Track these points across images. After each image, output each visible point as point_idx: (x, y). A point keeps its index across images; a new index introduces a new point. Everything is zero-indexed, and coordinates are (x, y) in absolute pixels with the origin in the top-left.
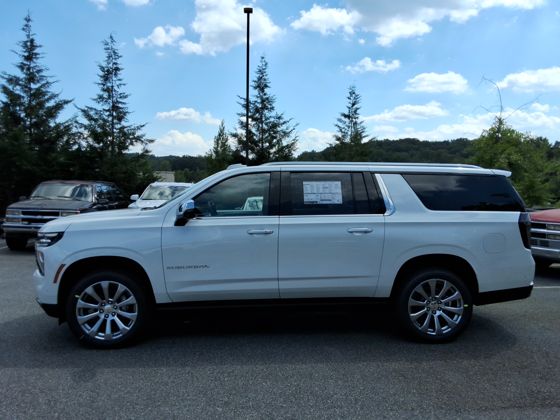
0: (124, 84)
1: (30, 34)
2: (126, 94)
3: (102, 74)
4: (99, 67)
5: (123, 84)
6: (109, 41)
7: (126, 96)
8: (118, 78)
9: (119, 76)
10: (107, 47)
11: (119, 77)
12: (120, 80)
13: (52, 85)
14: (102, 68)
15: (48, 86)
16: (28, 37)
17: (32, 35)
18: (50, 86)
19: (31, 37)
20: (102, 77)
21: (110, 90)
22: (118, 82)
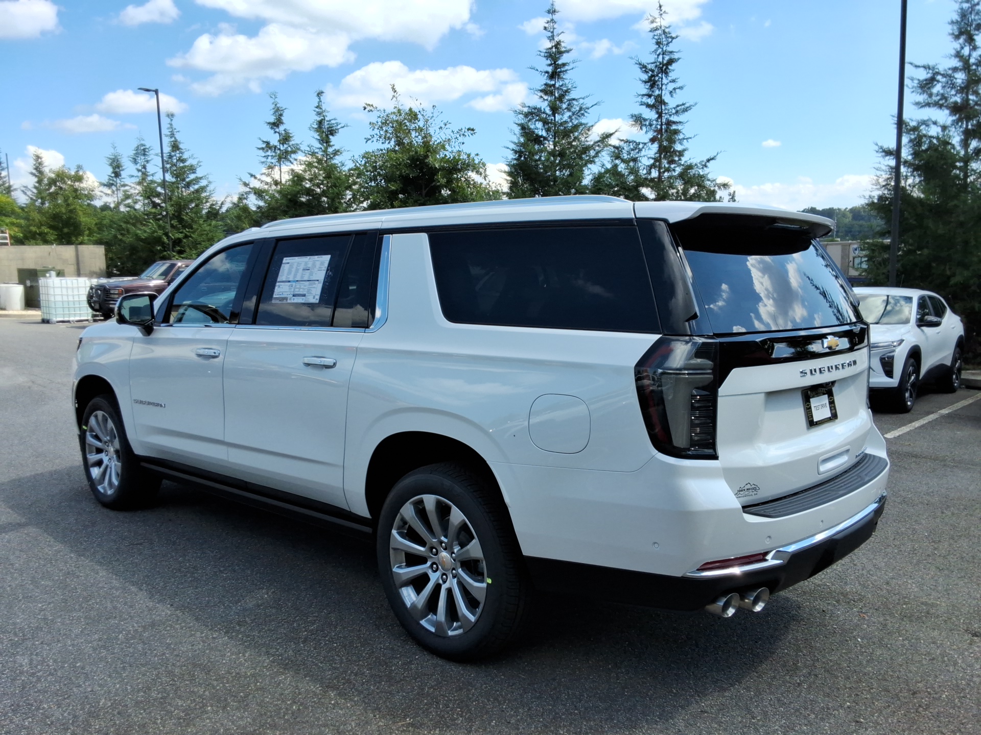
0: (681, 88)
1: (555, 34)
2: (687, 105)
3: (645, 77)
4: (638, 66)
5: (679, 88)
6: (656, 14)
7: (687, 108)
8: (670, 79)
9: (670, 74)
10: (654, 25)
11: (672, 75)
12: (673, 81)
13: (588, 111)
14: (644, 68)
15: (583, 114)
16: (550, 40)
17: (558, 35)
18: (586, 114)
19: (556, 39)
20: (645, 82)
21: (658, 104)
22: (671, 87)
